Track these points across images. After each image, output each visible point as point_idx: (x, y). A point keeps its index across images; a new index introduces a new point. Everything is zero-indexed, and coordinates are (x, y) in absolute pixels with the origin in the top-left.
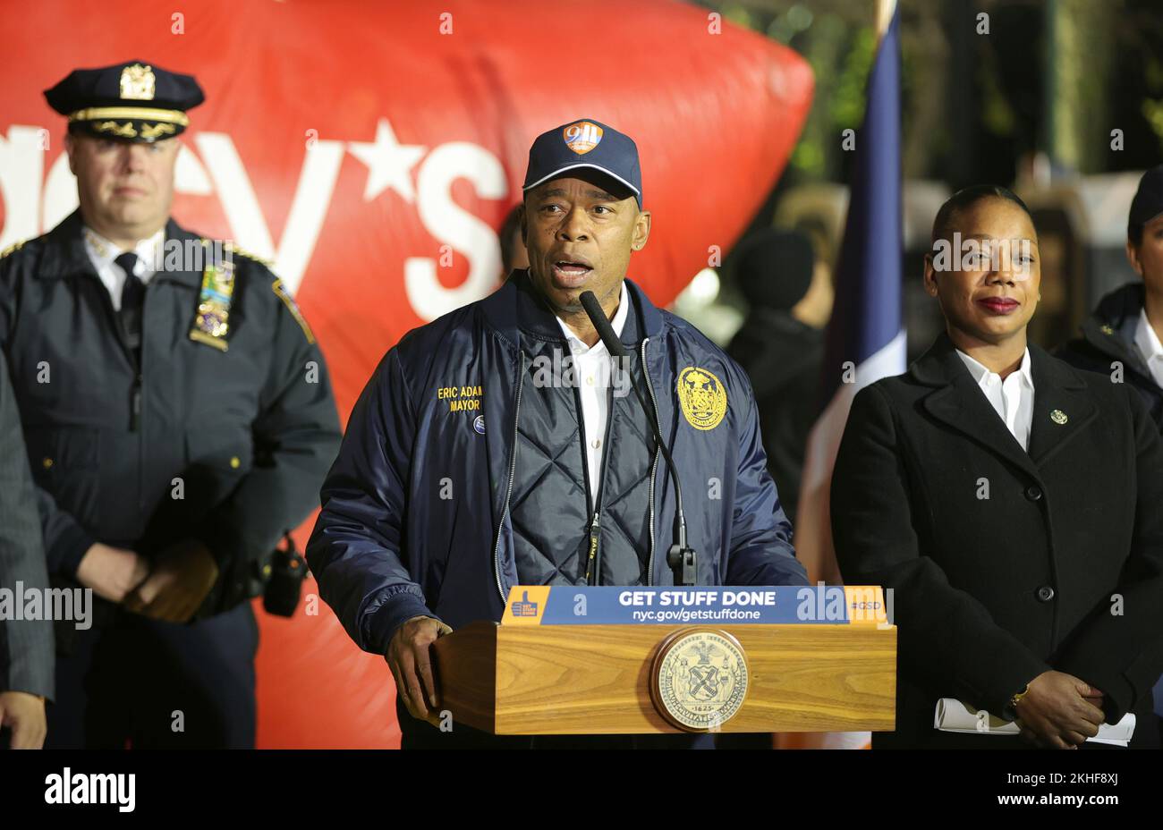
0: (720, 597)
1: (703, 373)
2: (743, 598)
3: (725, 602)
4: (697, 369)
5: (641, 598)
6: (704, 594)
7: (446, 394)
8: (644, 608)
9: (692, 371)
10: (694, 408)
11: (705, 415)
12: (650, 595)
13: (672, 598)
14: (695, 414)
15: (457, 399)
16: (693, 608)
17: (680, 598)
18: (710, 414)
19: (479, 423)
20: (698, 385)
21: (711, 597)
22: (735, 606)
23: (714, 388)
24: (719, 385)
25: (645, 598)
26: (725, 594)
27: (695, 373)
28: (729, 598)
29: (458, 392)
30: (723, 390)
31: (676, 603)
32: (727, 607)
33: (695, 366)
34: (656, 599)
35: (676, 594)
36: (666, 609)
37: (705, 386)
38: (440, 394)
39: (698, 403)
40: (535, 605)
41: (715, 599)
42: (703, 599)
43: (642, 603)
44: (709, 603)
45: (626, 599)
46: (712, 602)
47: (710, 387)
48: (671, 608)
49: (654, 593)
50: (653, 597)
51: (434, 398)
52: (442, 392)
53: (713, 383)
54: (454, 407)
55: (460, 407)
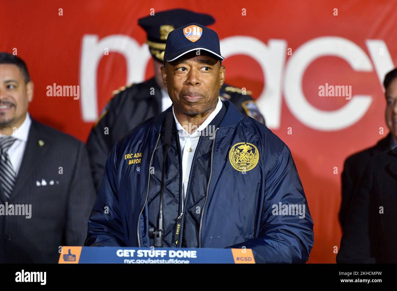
0: (168, 253)
1: (250, 145)
2: (180, 254)
3: (170, 256)
4: (247, 143)
5: (128, 253)
6: (159, 251)
7: (128, 157)
8: (130, 258)
9: (244, 144)
10: (239, 161)
11: (245, 164)
12: (132, 251)
13: (143, 253)
14: (239, 164)
15: (132, 159)
16: (154, 258)
17: (148, 253)
18: (248, 164)
19: (138, 169)
20: (245, 150)
21: (163, 253)
22: (176, 258)
23: (254, 152)
24: (257, 151)
25: (130, 253)
26: (171, 252)
27: (246, 145)
28: (173, 254)
29: (133, 156)
30: (258, 153)
31: (146, 256)
32: (172, 258)
33: (246, 142)
34: (135, 254)
35: (146, 251)
36: (140, 258)
37: (249, 151)
38: (126, 157)
39: (242, 159)
40: (74, 256)
41: (165, 254)
42: (159, 254)
43: (128, 256)
44: (162, 256)
45: (120, 253)
46: (164, 256)
47: (251, 151)
48: (143, 258)
49: (134, 251)
50: (134, 253)
51: (123, 159)
52: (126, 156)
53: (253, 150)
54: (130, 162)
55: (133, 162)
